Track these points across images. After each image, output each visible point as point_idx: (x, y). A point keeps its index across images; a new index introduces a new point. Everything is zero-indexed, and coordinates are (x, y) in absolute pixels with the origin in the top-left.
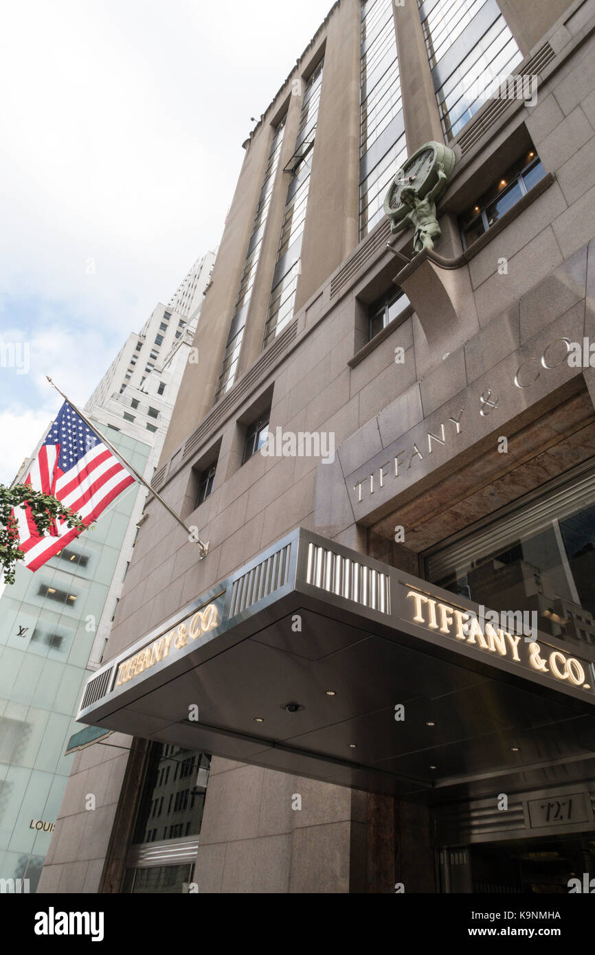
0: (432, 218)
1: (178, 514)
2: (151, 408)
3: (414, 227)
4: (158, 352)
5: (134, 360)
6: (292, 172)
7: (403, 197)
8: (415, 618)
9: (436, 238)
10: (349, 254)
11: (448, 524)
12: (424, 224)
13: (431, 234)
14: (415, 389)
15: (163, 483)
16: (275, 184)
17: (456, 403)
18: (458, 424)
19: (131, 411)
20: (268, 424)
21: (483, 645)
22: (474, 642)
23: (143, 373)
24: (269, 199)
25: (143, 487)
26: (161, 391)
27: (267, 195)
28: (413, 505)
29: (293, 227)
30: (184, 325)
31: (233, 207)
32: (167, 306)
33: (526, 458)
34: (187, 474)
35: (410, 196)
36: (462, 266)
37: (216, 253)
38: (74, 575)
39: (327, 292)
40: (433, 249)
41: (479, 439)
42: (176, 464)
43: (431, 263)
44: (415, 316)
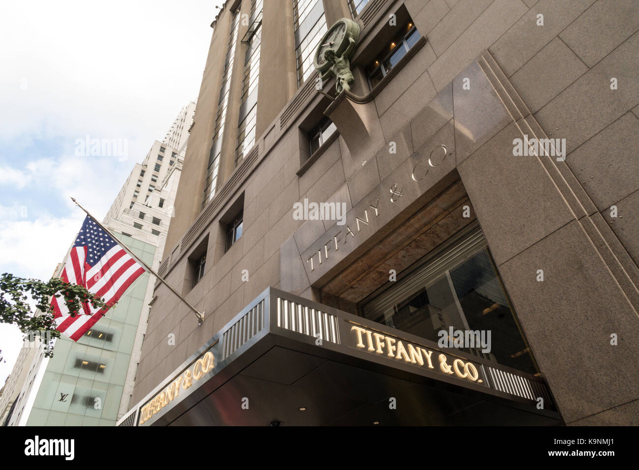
0: (347, 70)
1: (180, 293)
2: (154, 218)
3: (336, 76)
4: (157, 177)
5: (139, 183)
6: (248, 43)
7: (326, 56)
8: (358, 345)
9: (351, 83)
10: (291, 97)
11: (375, 281)
12: (342, 74)
13: (347, 81)
14: (344, 187)
15: (167, 272)
16: (236, 52)
17: (373, 196)
18: (376, 210)
19: (140, 221)
20: (242, 221)
21: (407, 359)
22: (401, 358)
23: (147, 192)
24: (232, 62)
25: (152, 276)
26: (161, 205)
27: (231, 59)
28: (350, 269)
29: (251, 81)
30: (176, 155)
31: (206, 68)
32: (162, 142)
33: (425, 229)
34: (185, 263)
35: (331, 55)
36: (371, 101)
37: (196, 102)
38: (103, 349)
39: (278, 124)
40: (349, 91)
41: (391, 219)
42: (175, 258)
43: (349, 100)
44: (341, 137)
